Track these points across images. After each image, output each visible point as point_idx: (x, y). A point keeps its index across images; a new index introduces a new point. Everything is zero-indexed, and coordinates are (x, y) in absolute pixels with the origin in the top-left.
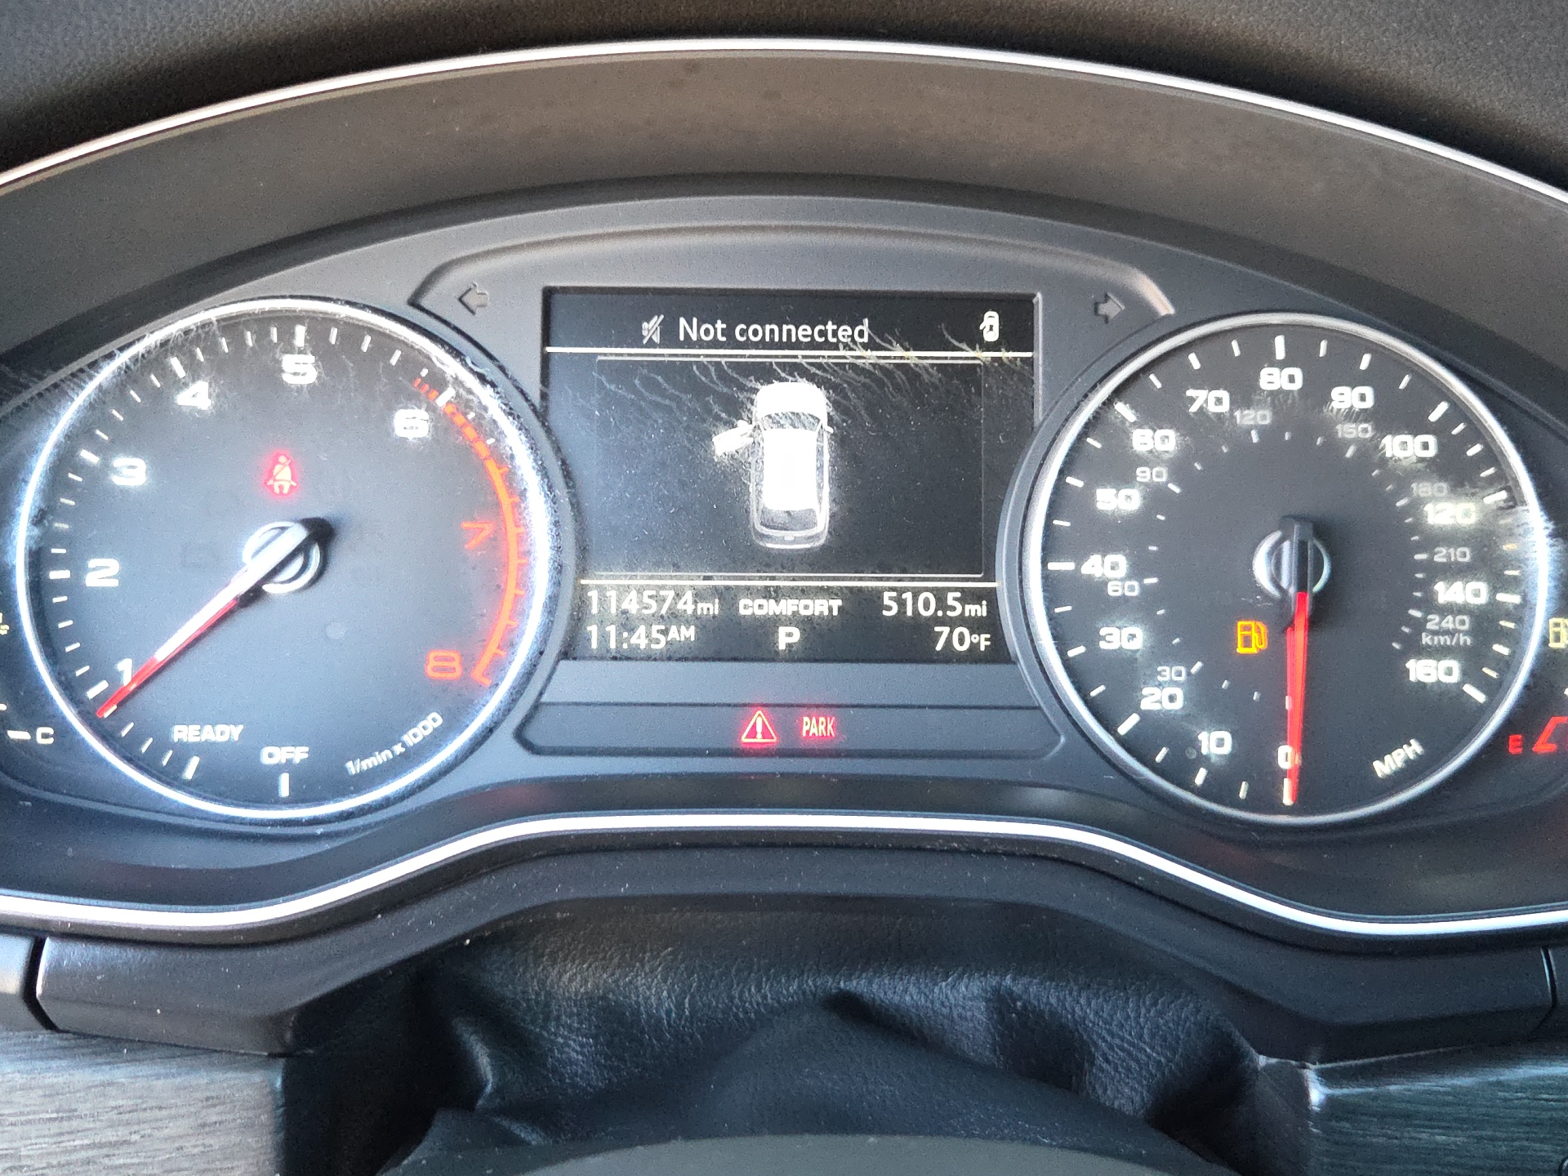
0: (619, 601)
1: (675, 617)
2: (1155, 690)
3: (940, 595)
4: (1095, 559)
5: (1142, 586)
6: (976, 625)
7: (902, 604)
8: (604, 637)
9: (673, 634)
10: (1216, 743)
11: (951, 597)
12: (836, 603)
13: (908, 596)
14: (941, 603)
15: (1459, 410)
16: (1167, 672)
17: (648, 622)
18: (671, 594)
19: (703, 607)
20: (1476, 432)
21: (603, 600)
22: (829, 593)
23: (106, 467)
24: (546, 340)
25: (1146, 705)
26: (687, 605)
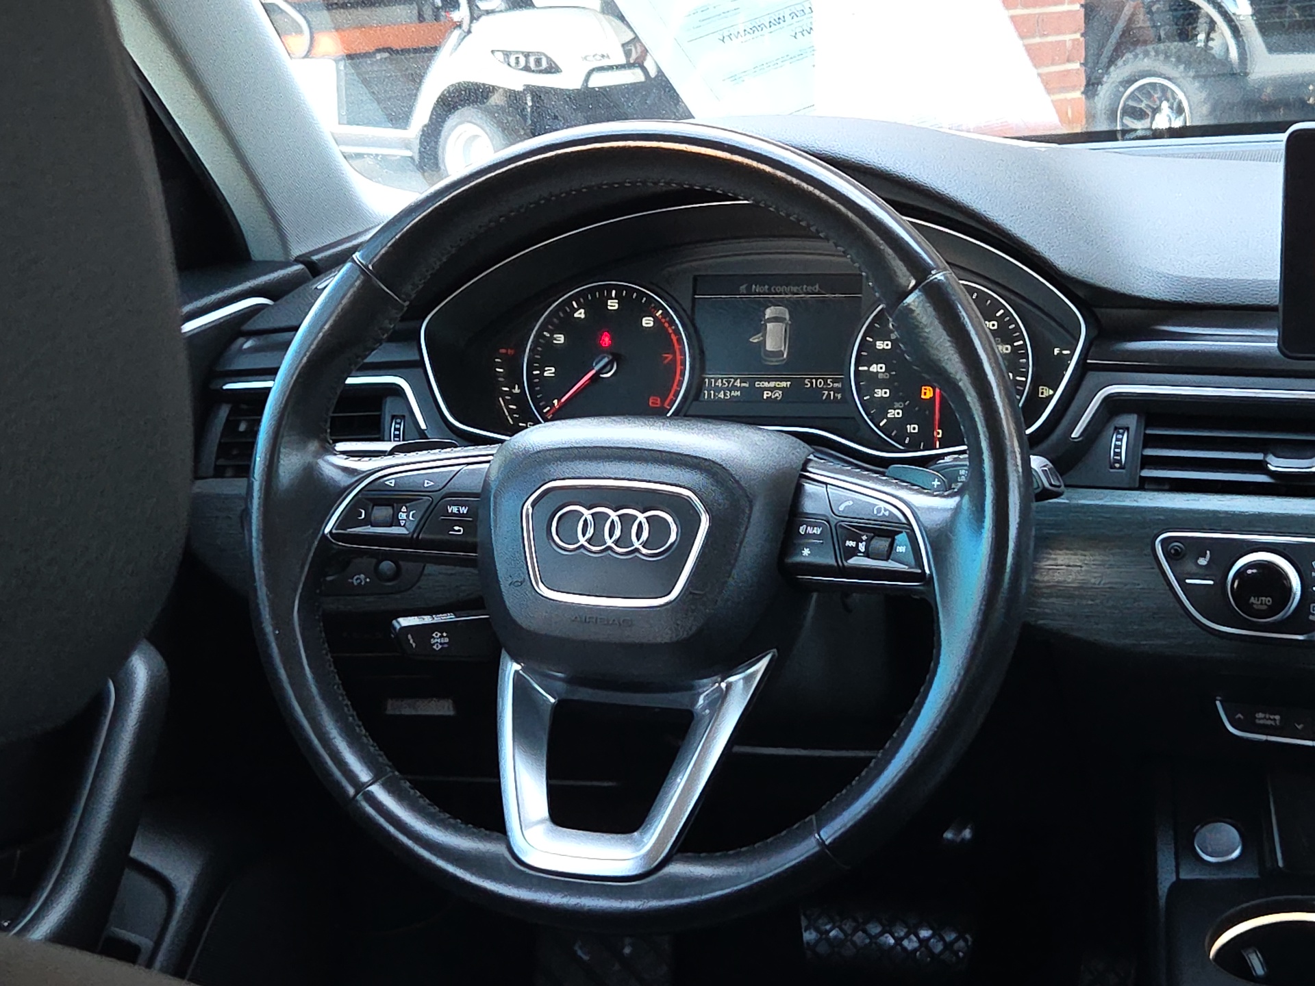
0: (715, 383)
1: (735, 388)
2: (893, 411)
3: (825, 380)
4: (875, 365)
5: (890, 375)
6: (836, 390)
7: (812, 383)
8: (709, 395)
9: (733, 393)
10: (912, 428)
11: (829, 381)
12: (789, 383)
13: (814, 381)
14: (826, 383)
15: (1007, 313)
16: (897, 405)
17: (724, 390)
18: (732, 380)
19: (743, 385)
20: (1013, 321)
21: (710, 383)
22: (786, 380)
23: (552, 338)
24: (695, 293)
25: (889, 416)
26: (738, 384)
